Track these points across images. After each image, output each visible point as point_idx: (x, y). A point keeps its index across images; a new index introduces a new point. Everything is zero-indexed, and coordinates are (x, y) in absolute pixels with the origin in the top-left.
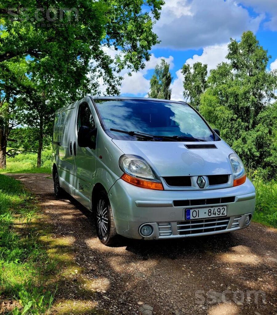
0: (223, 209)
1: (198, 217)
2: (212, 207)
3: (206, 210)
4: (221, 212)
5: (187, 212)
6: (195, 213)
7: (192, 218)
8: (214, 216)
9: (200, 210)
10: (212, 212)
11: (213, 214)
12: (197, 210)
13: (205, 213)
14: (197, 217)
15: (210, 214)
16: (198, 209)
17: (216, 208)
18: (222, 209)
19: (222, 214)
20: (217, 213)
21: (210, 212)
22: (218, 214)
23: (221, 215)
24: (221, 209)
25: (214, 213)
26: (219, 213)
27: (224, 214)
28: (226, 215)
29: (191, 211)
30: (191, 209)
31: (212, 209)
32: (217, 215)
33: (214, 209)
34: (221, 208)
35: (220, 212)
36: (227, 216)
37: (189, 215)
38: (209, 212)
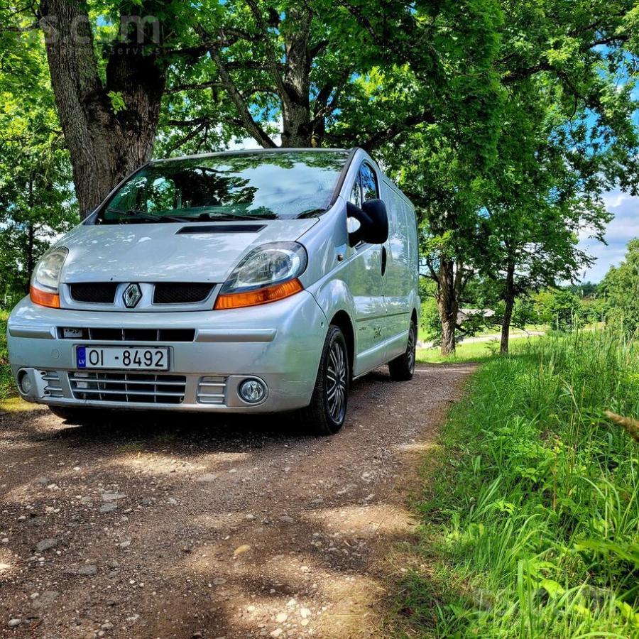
0: (159, 355)
1: (102, 364)
2: (131, 347)
3: (119, 352)
4: (154, 362)
5: (80, 352)
6: (94, 355)
7: (88, 365)
8: (136, 366)
9: (106, 350)
10: (132, 358)
11: (135, 362)
12: (99, 350)
13: (117, 358)
14: (99, 366)
15: (127, 361)
16: (101, 349)
17: (141, 352)
18: (156, 354)
19: (157, 365)
20: (143, 360)
21: (128, 357)
22: (145, 363)
23: (153, 367)
24: (153, 354)
25: (137, 360)
26: (148, 362)
27: (162, 366)
28: (165, 367)
29: (88, 350)
30: (87, 346)
31: (132, 351)
32: (143, 366)
33: (137, 352)
34: (153, 351)
35: (151, 359)
36: (170, 371)
37: (84, 358)
38: (125, 357)
